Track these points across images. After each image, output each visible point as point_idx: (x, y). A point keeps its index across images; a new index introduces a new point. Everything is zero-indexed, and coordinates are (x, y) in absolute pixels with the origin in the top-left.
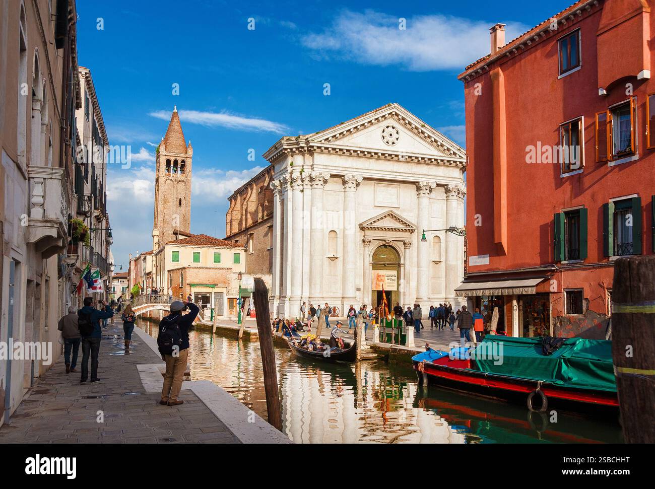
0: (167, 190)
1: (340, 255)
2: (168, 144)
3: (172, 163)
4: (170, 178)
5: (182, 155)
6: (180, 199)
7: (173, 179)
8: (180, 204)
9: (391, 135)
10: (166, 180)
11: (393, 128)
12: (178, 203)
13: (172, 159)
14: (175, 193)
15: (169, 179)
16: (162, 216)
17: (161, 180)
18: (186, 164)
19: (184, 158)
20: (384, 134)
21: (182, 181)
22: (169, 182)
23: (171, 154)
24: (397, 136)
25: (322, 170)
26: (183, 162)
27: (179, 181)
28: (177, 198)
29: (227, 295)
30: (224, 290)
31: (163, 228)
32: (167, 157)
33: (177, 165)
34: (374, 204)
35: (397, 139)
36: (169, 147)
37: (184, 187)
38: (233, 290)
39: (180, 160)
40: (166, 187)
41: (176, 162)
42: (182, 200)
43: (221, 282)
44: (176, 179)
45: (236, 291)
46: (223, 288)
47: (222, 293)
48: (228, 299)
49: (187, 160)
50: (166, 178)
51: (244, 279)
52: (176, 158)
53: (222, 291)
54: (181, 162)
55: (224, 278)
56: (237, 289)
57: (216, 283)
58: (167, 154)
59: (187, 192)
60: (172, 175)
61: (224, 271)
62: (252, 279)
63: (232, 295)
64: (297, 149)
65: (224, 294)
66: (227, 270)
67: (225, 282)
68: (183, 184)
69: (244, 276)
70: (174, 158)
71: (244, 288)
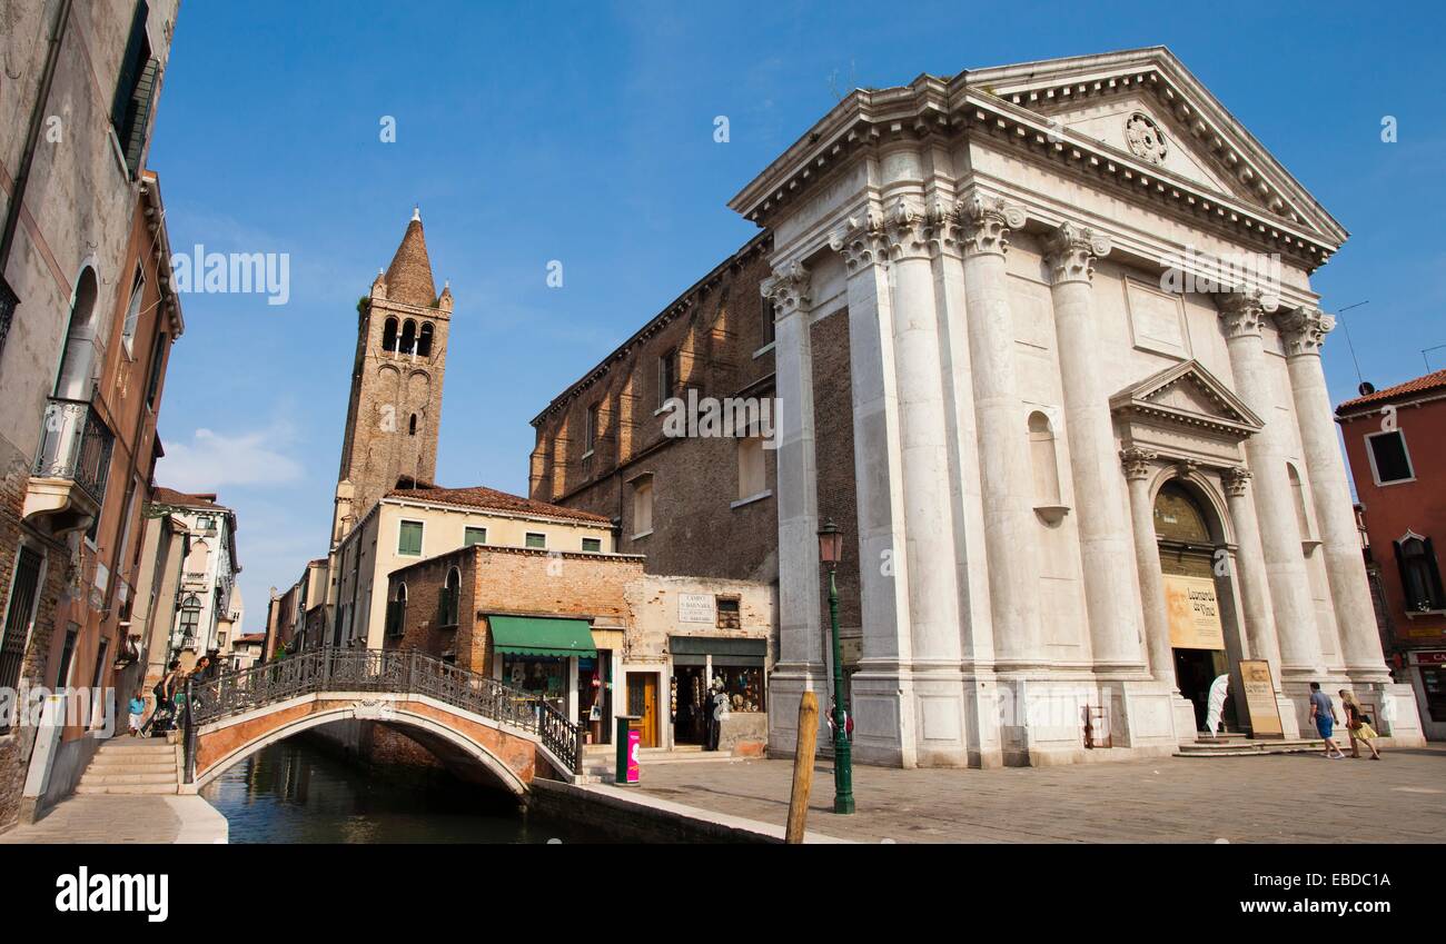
0: (381, 390)
1: (1067, 500)
2: (394, 285)
3: (400, 327)
4: (392, 362)
5: (426, 311)
6: (414, 417)
7: (400, 365)
8: (412, 430)
9: (1148, 140)
10: (383, 367)
11: (1149, 124)
12: (407, 425)
13: (402, 318)
14: (401, 400)
15: (389, 366)
16: (363, 456)
17: (371, 365)
18: (436, 333)
19: (430, 320)
20: (1133, 133)
21: (422, 372)
22: (388, 372)
23: (399, 306)
24: (1161, 149)
26: (428, 327)
27: (415, 373)
28: (405, 413)
29: (624, 662)
30: (615, 643)
31: (363, 488)
32: (389, 313)
33: (414, 334)
34: (1133, 341)
35: (1163, 156)
36: (396, 293)
37: (425, 388)
38: (644, 641)
39: (420, 321)
40: (381, 383)
41: (410, 325)
42: (419, 417)
43: (605, 608)
44: (408, 366)
45: (656, 646)
46: (609, 633)
47: (607, 654)
48: (629, 675)
49: (437, 325)
50: (381, 363)
51: (683, 599)
52: (411, 316)
53: (609, 647)
54: (423, 329)
55: (614, 594)
56: (663, 639)
57: (586, 613)
58: (389, 306)
59: (432, 400)
60: (396, 358)
61: (615, 570)
62: (712, 602)
63: (643, 659)
64: (908, 125)
65: (614, 658)
66: (625, 565)
67: (616, 610)
68: (424, 380)
69: (684, 589)
70: (406, 316)
71: (684, 633)
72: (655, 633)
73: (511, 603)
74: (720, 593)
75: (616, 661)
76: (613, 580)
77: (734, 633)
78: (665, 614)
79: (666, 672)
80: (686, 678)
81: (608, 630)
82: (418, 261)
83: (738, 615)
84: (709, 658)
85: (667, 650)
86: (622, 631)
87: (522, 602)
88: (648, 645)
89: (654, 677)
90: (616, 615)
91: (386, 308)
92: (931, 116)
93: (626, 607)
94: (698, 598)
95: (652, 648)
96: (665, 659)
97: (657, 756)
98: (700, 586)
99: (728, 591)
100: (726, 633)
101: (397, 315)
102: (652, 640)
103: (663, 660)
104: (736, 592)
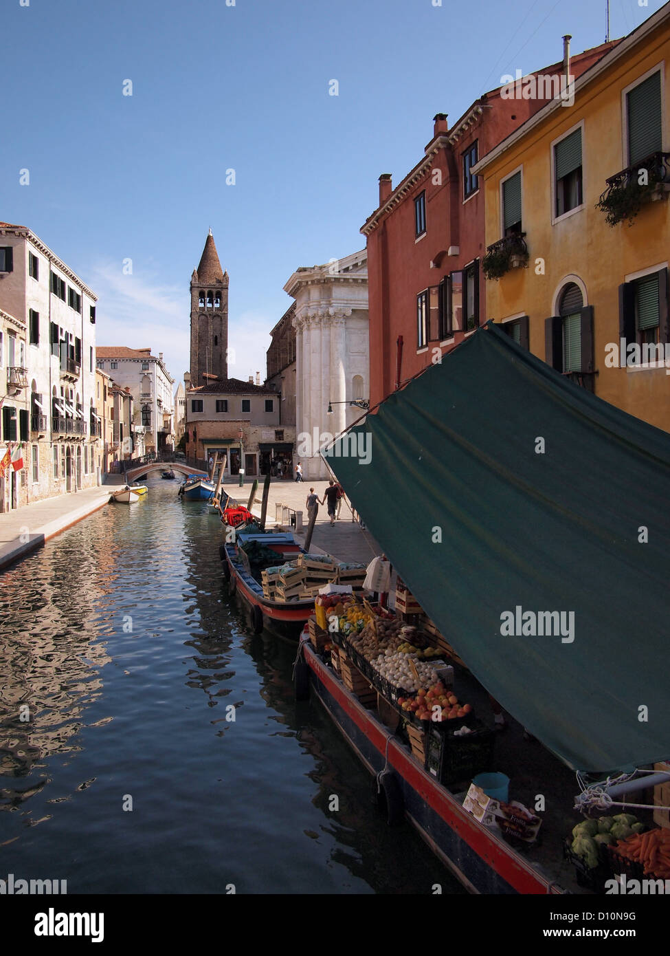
0: (201, 326)
2: (202, 274)
3: (206, 295)
4: (203, 314)
5: (217, 286)
6: (216, 336)
7: (207, 314)
8: (216, 342)
10: (199, 316)
12: (213, 341)
13: (206, 291)
14: (210, 330)
16: (196, 357)
17: (195, 316)
18: (223, 295)
19: (219, 290)
21: (217, 315)
22: (203, 317)
23: (205, 285)
25: (342, 305)
27: (215, 316)
28: (212, 336)
29: (244, 452)
30: (241, 446)
32: (200, 289)
33: (212, 297)
36: (202, 277)
37: (219, 323)
38: (250, 445)
39: (214, 291)
40: (200, 323)
41: (210, 293)
42: (218, 337)
43: (238, 436)
44: (211, 313)
45: (255, 447)
46: (239, 444)
48: (246, 455)
49: (223, 292)
51: (264, 432)
52: (210, 289)
53: (239, 447)
54: (216, 294)
56: (257, 444)
57: (232, 438)
58: (200, 285)
59: (223, 328)
60: (206, 310)
61: (241, 425)
62: (273, 432)
63: (250, 450)
64: (313, 282)
66: (244, 423)
68: (219, 319)
69: (264, 429)
70: (208, 289)
71: (264, 442)
72: (255, 443)
73: (209, 436)
74: (277, 430)
75: (242, 451)
76: (240, 428)
77: (281, 442)
78: (258, 437)
79: (258, 454)
80: (265, 456)
81: (239, 442)
83: (282, 436)
84: (273, 450)
85: (258, 447)
86: (243, 442)
87: (212, 436)
89: (255, 456)
91: (198, 287)
92: (319, 281)
93: (245, 436)
94: (268, 432)
95: (253, 447)
98: (269, 428)
99: (280, 429)
100: (279, 442)
101: (204, 289)
102: (253, 445)
103: (257, 451)
104: (282, 429)
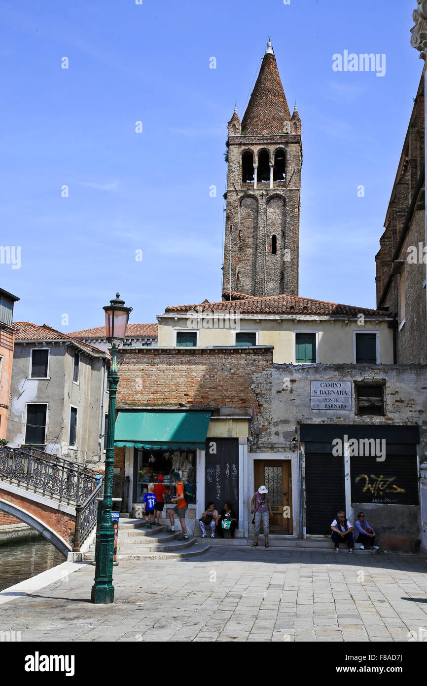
0: (243, 218)
3: (256, 159)
4: (252, 192)
5: (277, 140)
6: (274, 237)
7: (257, 193)
8: (274, 251)
10: (243, 198)
12: (268, 248)
13: (256, 149)
14: (261, 225)
15: (248, 196)
16: (232, 277)
17: (232, 198)
18: (288, 157)
19: (281, 146)
21: (278, 197)
22: (249, 201)
23: (253, 139)
26: (281, 154)
27: (272, 197)
28: (266, 236)
29: (251, 450)
30: (241, 431)
32: (243, 148)
33: (268, 162)
36: (250, 128)
37: (281, 210)
39: (272, 149)
40: (242, 212)
41: (264, 154)
42: (279, 237)
43: (232, 398)
44: (265, 193)
45: (286, 435)
46: (235, 424)
47: (233, 443)
48: (257, 462)
49: (288, 150)
50: (241, 194)
51: (316, 386)
52: (263, 147)
53: (234, 436)
54: (276, 156)
55: (241, 385)
56: (292, 427)
57: (213, 404)
58: (243, 141)
59: (288, 220)
60: (255, 187)
61: (243, 362)
62: (348, 386)
63: (272, 447)
65: (240, 447)
66: (253, 357)
67: (244, 401)
68: (281, 203)
69: (318, 376)
70: (260, 147)
71: (317, 421)
72: (286, 422)
74: (359, 379)
75: (243, 449)
76: (240, 371)
77: (378, 420)
78: (297, 402)
79: (297, 461)
81: (234, 420)
82: (270, 93)
83: (382, 401)
85: (298, 437)
86: (250, 421)
87: (151, 397)
88: (277, 434)
89: (286, 464)
90: (244, 405)
91: (240, 144)
93: (254, 397)
94: (333, 385)
95: (281, 435)
96: (295, 447)
97: (288, 543)
98: (336, 373)
99: (370, 376)
100: (367, 419)
101: (251, 147)
102: (281, 428)
103: (294, 449)
104: (379, 377)
